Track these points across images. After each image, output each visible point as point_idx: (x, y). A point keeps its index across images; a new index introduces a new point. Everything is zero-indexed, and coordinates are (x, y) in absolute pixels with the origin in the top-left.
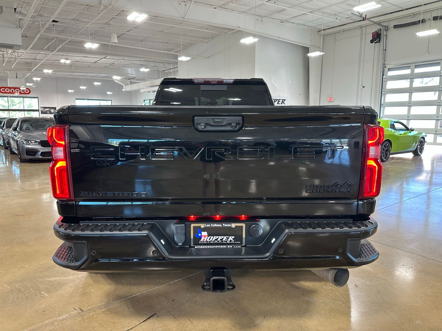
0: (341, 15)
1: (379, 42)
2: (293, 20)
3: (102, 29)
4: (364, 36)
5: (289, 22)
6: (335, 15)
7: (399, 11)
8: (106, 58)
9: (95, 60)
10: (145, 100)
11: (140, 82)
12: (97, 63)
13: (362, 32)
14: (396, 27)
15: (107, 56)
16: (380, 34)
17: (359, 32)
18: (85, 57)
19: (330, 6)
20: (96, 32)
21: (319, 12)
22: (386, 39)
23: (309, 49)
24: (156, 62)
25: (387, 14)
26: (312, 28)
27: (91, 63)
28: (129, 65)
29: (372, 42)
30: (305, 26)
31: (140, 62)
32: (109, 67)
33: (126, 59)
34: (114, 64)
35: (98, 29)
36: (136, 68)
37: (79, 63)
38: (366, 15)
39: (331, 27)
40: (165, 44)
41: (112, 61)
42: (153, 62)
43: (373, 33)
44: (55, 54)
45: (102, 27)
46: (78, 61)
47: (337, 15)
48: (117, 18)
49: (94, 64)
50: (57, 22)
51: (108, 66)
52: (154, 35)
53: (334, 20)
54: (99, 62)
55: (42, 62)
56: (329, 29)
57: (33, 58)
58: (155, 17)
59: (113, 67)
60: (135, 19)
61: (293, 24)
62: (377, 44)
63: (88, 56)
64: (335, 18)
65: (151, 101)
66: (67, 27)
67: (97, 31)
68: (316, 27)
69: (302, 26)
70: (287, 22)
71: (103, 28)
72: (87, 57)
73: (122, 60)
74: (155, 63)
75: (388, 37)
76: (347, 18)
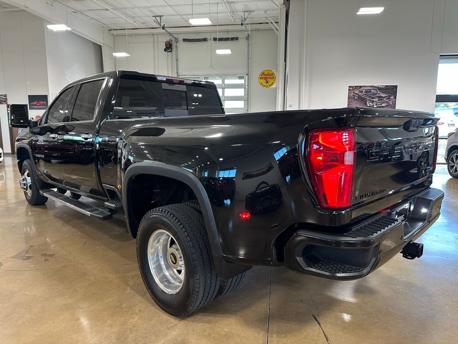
0: (139, 19)
1: (171, 51)
2: (88, 13)
4: (156, 44)
5: (83, 14)
6: (133, 18)
7: (186, 27)
13: (154, 39)
14: (185, 40)
16: (171, 44)
17: (151, 39)
19: (133, 9)
21: (120, 11)
22: (177, 50)
23: (102, 47)
25: (177, 27)
26: (103, 25)
29: (165, 50)
30: (98, 22)
38: (164, 25)
39: (123, 28)
43: (165, 42)
47: (136, 18)
53: (132, 22)
56: (120, 29)
61: (87, 17)
62: (170, 53)
64: (133, 20)
68: (109, 26)
69: (95, 21)
70: (82, 13)
75: (178, 49)
76: (142, 23)
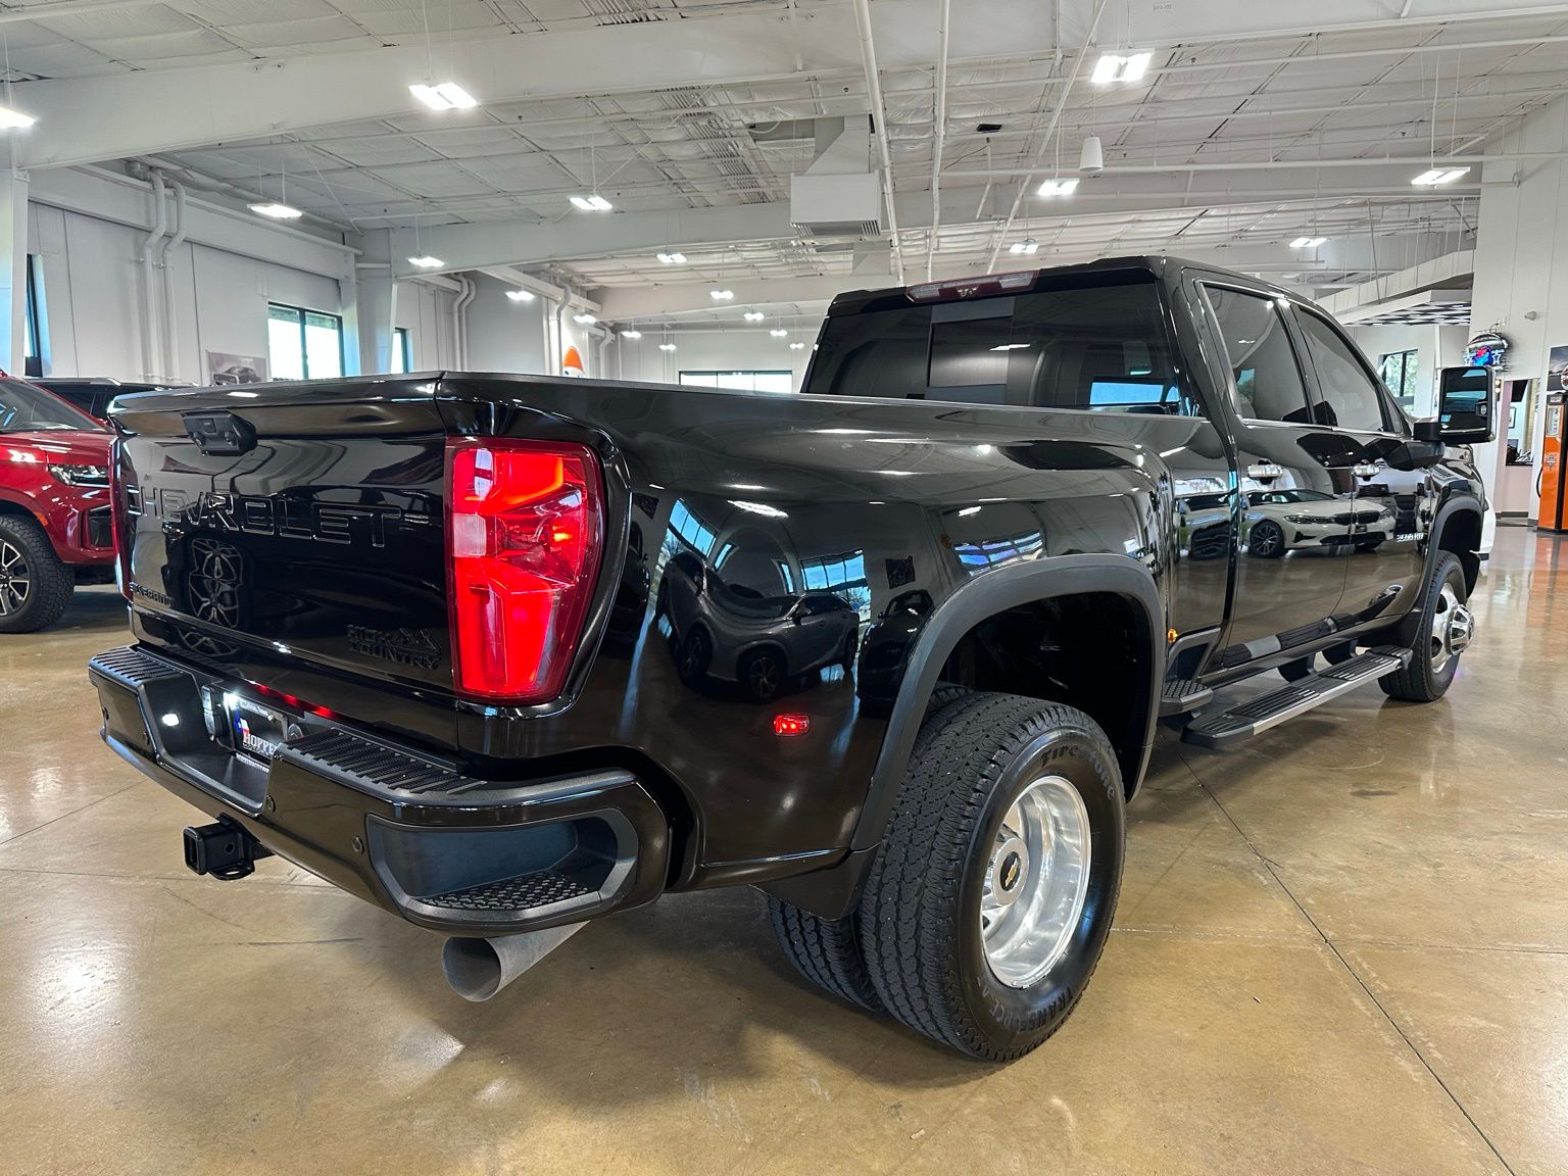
3: (1139, 120)
8: (1206, 217)
9: (1177, 226)
10: (1385, 357)
11: (1342, 289)
12: (1182, 238)
15: (1207, 207)
18: (1133, 221)
20: (1126, 134)
24: (1409, 203)
27: (1165, 241)
28: (1305, 227)
31: (1342, 211)
32: (1233, 243)
33: (1282, 207)
34: (1246, 231)
35: (1128, 124)
36: (1341, 237)
37: (1123, 244)
40: (1410, 130)
41: (1236, 223)
42: (1402, 203)
44: (1012, 228)
45: (1138, 116)
46: (1118, 237)
48: (1169, 74)
49: (1173, 242)
50: (996, 128)
51: (1227, 241)
52: (1345, 102)
54: (1188, 232)
55: (994, 258)
57: (984, 247)
58: (1314, 38)
59: (1244, 243)
60: (1118, 76)
63: (1142, 219)
65: (1408, 357)
66: (1030, 138)
67: (1128, 131)
71: (1142, 116)
72: (1139, 221)
73: (1268, 216)
74: (1406, 206)
